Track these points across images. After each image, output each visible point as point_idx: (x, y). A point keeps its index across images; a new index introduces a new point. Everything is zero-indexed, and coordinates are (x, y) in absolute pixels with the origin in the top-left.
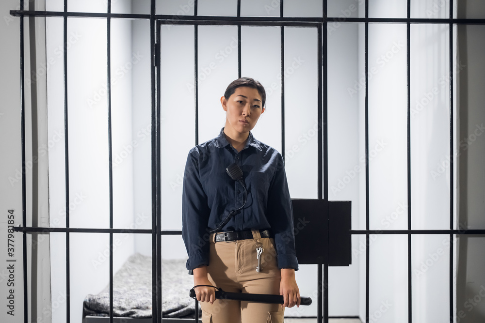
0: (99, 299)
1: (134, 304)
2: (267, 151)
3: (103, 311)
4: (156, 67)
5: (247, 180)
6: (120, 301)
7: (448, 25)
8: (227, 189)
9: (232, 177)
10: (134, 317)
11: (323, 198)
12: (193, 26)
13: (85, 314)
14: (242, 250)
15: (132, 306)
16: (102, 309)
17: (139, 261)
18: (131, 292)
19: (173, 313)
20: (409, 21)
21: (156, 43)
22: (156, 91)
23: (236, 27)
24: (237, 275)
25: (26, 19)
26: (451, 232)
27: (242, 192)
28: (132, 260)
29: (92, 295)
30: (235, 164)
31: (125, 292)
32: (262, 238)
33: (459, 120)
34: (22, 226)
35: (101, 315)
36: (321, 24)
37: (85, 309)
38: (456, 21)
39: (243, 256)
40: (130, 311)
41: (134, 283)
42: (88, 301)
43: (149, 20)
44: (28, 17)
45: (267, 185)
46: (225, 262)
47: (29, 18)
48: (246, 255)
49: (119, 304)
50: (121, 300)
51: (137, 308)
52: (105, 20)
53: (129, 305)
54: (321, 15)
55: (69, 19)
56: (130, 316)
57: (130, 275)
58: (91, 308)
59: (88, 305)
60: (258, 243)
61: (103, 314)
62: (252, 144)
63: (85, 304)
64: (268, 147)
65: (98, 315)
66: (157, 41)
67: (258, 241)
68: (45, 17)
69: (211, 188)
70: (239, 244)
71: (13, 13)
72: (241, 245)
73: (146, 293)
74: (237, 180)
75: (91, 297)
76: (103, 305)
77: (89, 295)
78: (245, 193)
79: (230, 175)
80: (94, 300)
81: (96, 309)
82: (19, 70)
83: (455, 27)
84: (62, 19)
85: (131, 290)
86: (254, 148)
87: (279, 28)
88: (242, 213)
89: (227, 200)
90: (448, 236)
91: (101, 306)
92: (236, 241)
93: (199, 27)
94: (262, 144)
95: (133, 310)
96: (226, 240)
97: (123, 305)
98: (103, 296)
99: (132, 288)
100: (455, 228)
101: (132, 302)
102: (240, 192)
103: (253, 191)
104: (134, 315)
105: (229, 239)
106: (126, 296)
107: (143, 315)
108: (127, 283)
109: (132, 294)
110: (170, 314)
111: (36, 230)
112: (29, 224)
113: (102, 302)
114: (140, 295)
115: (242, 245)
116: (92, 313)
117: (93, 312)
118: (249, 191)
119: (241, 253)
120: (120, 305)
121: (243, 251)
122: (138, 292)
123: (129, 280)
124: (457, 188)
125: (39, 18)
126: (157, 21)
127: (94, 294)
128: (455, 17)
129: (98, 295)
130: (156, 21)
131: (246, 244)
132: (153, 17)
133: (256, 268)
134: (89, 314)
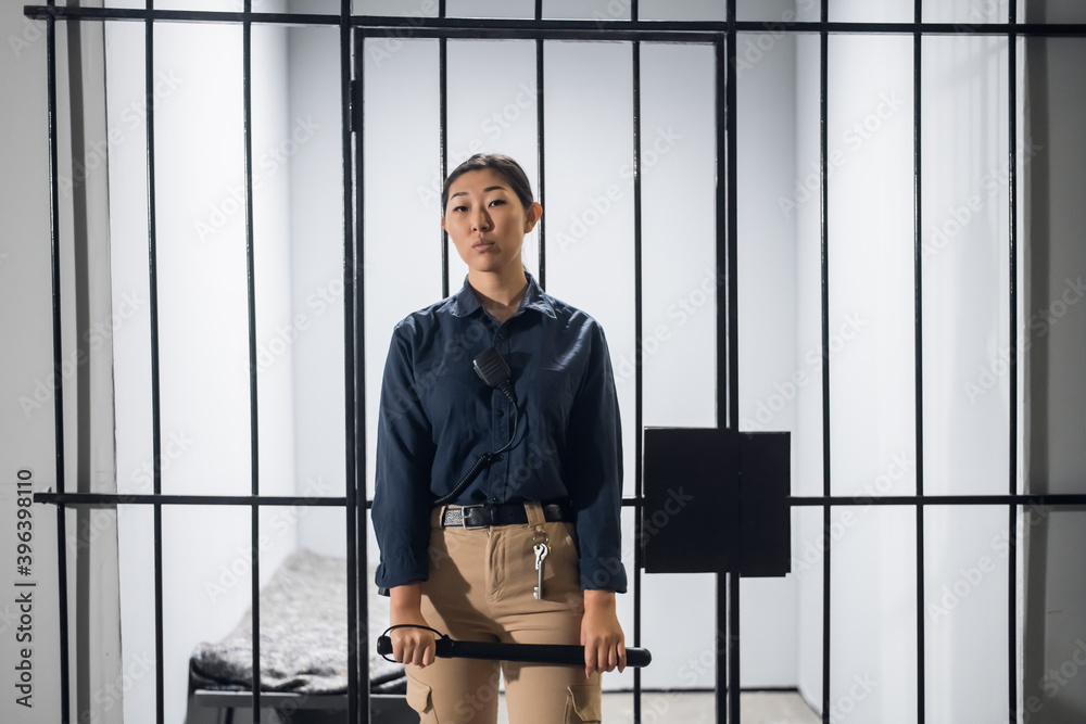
0: (226, 652)
1: (303, 663)
2: (571, 320)
3: (233, 678)
4: (353, 134)
5: (519, 386)
6: (270, 657)
7: (1005, 39)
8: (473, 407)
9: (486, 380)
10: (302, 693)
11: (728, 425)
12: (436, 42)
13: (193, 686)
14: (500, 548)
15: (297, 668)
16: (232, 674)
17: (307, 567)
18: (295, 636)
19: (390, 684)
20: (918, 29)
21: (353, 78)
22: (354, 188)
23: (533, 43)
24: (489, 602)
25: (61, 26)
26: (1012, 500)
27: (506, 415)
28: (293, 564)
29: (208, 644)
30: (493, 350)
31: (281, 636)
32: (548, 524)
33: (1029, 250)
34: (54, 491)
35: (229, 688)
36: (723, 35)
37: (194, 675)
38: (1022, 29)
39: (503, 562)
40: (294, 678)
41: (300, 616)
42: (199, 658)
43: (336, 28)
44: (65, 22)
45: (566, 401)
46: (466, 572)
47: (68, 23)
48: (511, 559)
49: (270, 663)
50: (273, 655)
51: (310, 672)
52: (239, 27)
53: (292, 666)
54: (722, 17)
55: (158, 25)
56: (295, 690)
57: (290, 599)
58: (207, 672)
59: (200, 667)
60: (538, 534)
61: (234, 687)
62: (535, 306)
63: (193, 664)
64: (573, 310)
65: (224, 687)
66: (356, 76)
67: (539, 529)
68: (104, 20)
69: (437, 406)
70: (496, 534)
71: (31, 12)
72: (499, 536)
73: (328, 639)
74: (496, 388)
75: (206, 648)
76: (233, 667)
77: (202, 644)
78: (514, 416)
79: (481, 375)
80: (213, 655)
81: (217, 675)
82: (47, 141)
83: (1021, 42)
84: (141, 25)
85: (294, 632)
86: (538, 313)
87: (628, 45)
88: (505, 461)
89: (474, 432)
90: (1006, 508)
91: (230, 669)
92: (488, 527)
93: (451, 43)
94: (558, 305)
95: (301, 677)
96: (468, 523)
97: (279, 667)
98: (232, 646)
99: (296, 628)
100: (1020, 491)
101: (297, 658)
102: (502, 414)
103: (533, 411)
104: (303, 689)
105: (473, 522)
106: (284, 646)
107: (324, 688)
108: (284, 616)
109: (296, 642)
110: (383, 686)
111: (87, 500)
112: (71, 487)
113: (230, 658)
114: (315, 642)
115: (502, 538)
116: (210, 685)
117: (212, 681)
118: (522, 410)
119: (500, 554)
120: (271, 667)
121: (504, 550)
122: (311, 636)
123: (290, 610)
124: (1025, 401)
125: (89, 22)
126: (356, 29)
127: (212, 641)
128: (1021, 19)
129: (222, 644)
130: (352, 30)
131: (511, 534)
132: (346, 21)
133: (534, 591)
134: (202, 687)
